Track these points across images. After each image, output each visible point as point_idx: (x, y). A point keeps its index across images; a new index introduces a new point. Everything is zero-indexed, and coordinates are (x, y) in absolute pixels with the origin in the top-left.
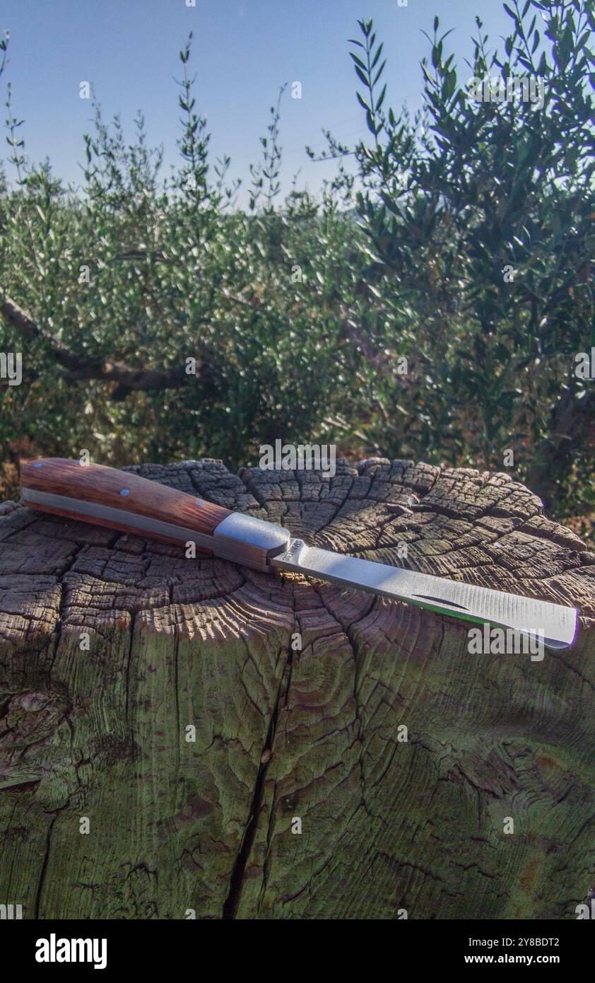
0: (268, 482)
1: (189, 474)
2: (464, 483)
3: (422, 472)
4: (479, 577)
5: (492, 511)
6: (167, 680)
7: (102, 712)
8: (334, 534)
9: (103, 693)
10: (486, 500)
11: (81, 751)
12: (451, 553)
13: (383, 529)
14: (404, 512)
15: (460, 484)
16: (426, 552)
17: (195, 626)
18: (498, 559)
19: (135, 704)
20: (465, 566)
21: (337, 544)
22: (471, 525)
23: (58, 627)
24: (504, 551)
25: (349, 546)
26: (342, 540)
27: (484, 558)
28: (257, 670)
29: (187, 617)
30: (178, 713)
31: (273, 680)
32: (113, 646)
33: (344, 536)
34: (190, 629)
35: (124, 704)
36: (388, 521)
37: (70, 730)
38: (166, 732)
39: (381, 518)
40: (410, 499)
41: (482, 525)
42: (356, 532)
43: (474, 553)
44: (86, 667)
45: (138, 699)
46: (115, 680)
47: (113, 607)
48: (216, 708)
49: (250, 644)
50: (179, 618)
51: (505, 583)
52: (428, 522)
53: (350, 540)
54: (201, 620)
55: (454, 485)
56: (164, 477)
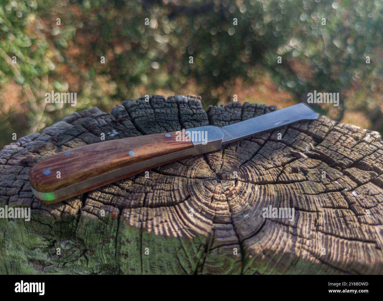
0: (223, 120)
1: (178, 107)
2: (347, 137)
3: (322, 124)
4: (335, 218)
5: (358, 164)
6: (136, 248)
7: (102, 255)
8: (253, 168)
9: (102, 247)
10: (357, 154)
11: (92, 269)
12: (322, 195)
13: (284, 168)
14: (300, 157)
15: (344, 138)
16: (307, 192)
17: (152, 225)
18: (351, 206)
19: (120, 254)
20: (328, 207)
21: (252, 176)
22: (341, 174)
23: (79, 212)
24: (357, 200)
25: (259, 179)
26: (256, 173)
27: (343, 203)
28: (186, 254)
29: (149, 218)
30: (142, 263)
31: (195, 259)
32: (108, 226)
33: (258, 170)
34: (150, 226)
35: (114, 253)
36: (289, 162)
37: (86, 260)
38: (136, 270)
39: (285, 160)
40: (308, 146)
41: (348, 175)
42: (267, 169)
43: (337, 197)
44: (93, 235)
45: (121, 252)
46: (109, 242)
47: (110, 204)
48: (162, 265)
49: (183, 241)
50: (145, 218)
51: (350, 226)
52: (315, 167)
53: (261, 175)
54: (157, 221)
55: (340, 138)
56: (163, 108)
